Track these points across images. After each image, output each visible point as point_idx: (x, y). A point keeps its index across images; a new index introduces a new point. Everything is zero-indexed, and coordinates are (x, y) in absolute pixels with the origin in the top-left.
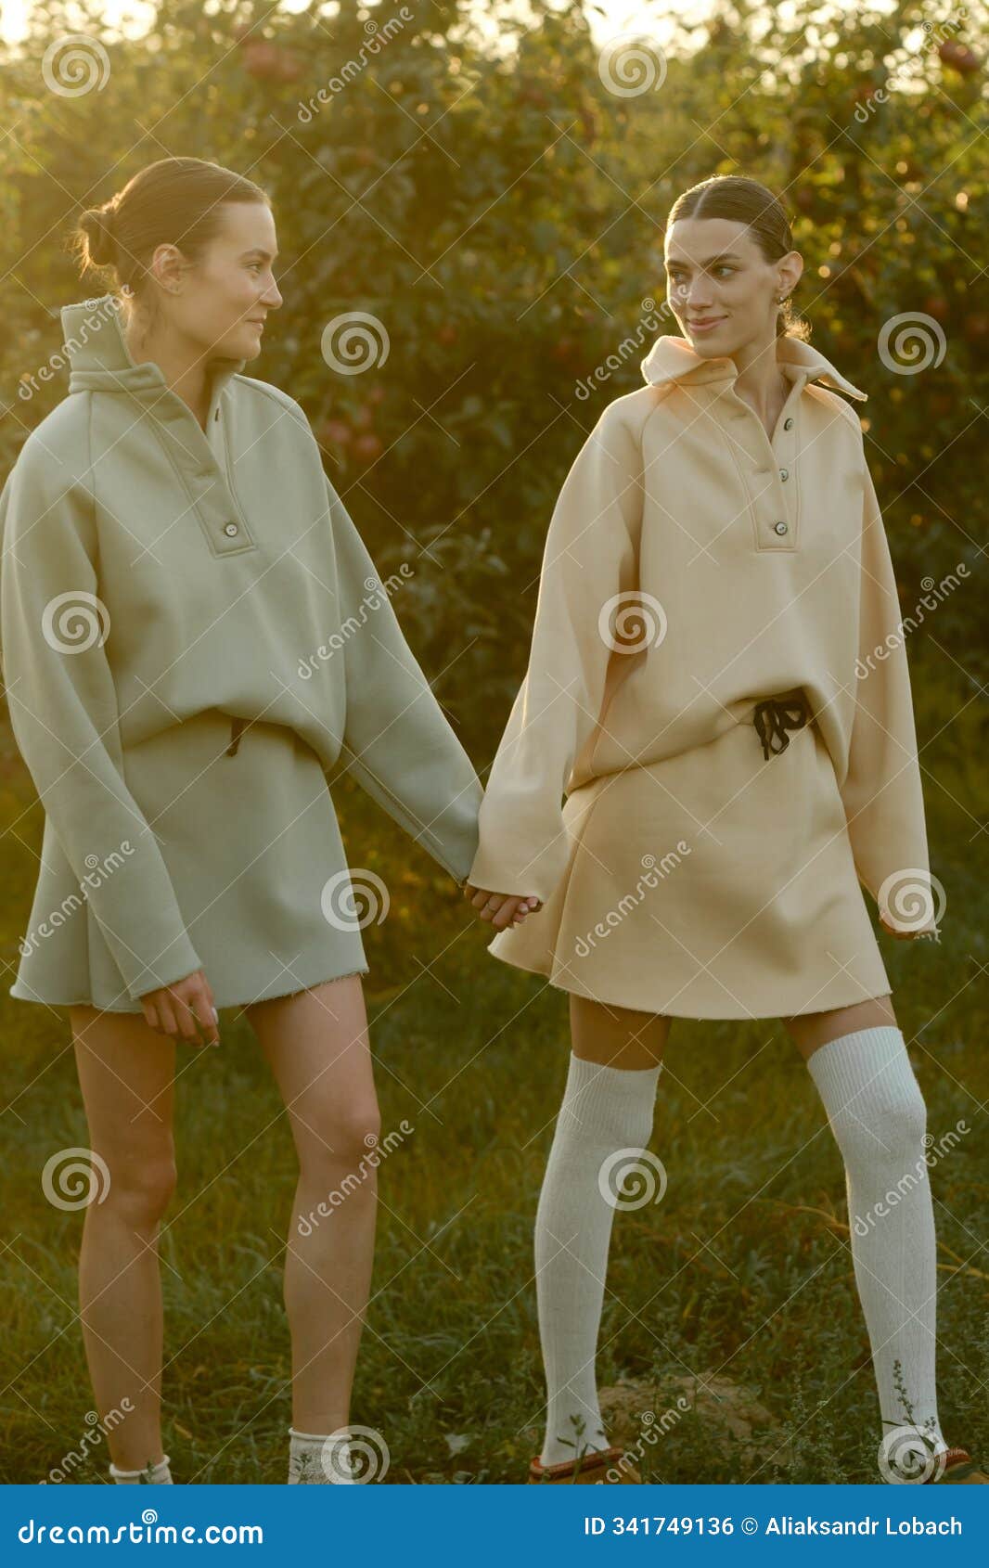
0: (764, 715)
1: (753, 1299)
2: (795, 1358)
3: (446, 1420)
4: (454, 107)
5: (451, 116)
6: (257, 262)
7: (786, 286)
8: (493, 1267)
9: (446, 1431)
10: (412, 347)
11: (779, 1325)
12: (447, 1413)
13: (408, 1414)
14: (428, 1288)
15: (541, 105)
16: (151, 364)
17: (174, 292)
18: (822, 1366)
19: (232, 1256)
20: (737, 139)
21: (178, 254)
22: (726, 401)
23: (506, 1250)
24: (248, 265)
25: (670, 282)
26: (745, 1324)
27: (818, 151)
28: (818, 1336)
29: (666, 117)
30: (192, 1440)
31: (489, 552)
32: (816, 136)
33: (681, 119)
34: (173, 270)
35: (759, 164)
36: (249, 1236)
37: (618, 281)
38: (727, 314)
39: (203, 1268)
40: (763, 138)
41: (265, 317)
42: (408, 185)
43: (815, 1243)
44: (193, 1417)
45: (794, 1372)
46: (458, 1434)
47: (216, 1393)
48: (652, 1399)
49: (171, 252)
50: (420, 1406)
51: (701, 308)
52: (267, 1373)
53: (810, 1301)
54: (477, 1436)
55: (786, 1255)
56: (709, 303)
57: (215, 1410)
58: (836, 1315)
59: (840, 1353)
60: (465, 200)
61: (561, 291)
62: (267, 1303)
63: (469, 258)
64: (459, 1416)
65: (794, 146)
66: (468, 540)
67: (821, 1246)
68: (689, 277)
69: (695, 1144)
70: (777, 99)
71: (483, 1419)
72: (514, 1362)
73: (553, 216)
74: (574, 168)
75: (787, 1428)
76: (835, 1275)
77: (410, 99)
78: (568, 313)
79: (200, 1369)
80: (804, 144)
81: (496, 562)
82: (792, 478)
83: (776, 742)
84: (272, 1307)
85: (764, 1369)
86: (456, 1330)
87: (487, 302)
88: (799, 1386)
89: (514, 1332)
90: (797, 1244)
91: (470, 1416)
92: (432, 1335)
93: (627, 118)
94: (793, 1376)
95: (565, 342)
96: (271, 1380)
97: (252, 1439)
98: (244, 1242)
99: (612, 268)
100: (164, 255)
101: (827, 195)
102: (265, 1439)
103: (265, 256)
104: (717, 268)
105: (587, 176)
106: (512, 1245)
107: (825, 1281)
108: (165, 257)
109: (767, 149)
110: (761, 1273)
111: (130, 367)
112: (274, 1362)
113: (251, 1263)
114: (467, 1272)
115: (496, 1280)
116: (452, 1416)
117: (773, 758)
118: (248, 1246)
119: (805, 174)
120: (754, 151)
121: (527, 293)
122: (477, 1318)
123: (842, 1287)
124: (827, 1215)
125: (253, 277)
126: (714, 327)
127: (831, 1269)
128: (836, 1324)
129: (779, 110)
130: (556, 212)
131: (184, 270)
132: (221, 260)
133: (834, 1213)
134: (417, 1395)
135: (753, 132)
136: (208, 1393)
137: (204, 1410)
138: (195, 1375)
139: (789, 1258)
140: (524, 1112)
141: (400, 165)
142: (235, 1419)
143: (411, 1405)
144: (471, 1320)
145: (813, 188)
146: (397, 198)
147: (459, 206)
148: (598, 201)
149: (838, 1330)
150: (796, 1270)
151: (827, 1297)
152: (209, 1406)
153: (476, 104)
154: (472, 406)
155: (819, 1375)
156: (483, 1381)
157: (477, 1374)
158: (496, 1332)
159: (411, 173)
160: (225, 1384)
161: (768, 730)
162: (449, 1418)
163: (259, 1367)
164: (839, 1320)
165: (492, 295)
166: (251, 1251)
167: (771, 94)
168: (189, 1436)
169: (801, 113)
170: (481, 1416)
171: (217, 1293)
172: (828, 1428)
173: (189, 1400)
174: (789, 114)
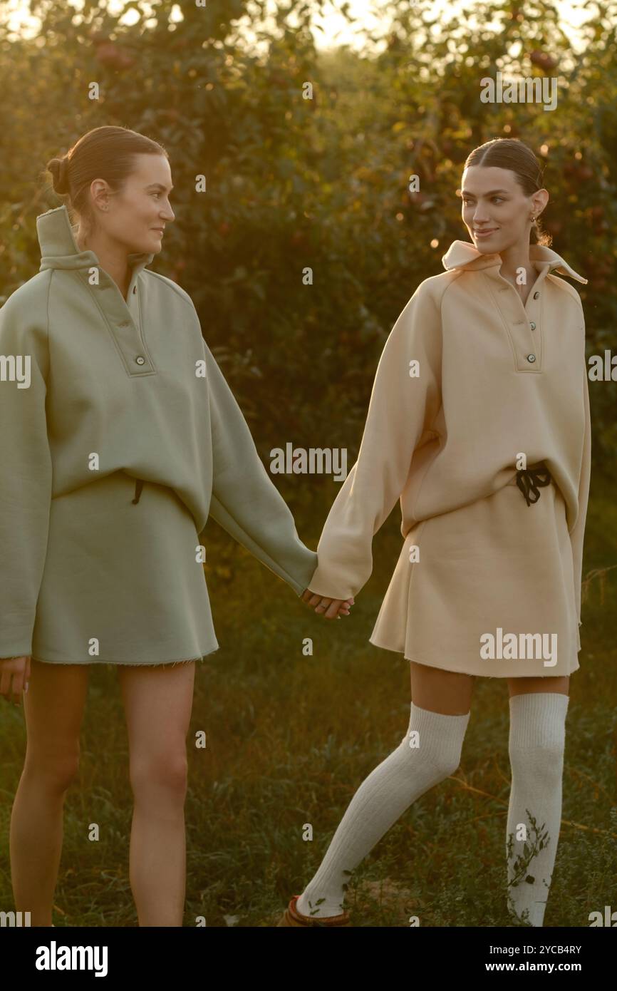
0: (522, 479)
1: (416, 833)
2: (441, 871)
3: (224, 906)
4: (230, 86)
5: (228, 93)
6: (159, 192)
7: (537, 210)
8: (254, 811)
9: (224, 913)
10: (203, 236)
11: (432, 850)
12: (224, 902)
13: (201, 902)
14: (213, 824)
15: (283, 86)
16: (90, 252)
17: (104, 209)
18: (459, 876)
19: (90, 801)
20: (405, 109)
21: (106, 186)
22: (495, 280)
23: (262, 801)
24: (152, 193)
25: (464, 205)
26: (411, 849)
27: (455, 117)
28: (456, 857)
29: (361, 96)
30: (64, 916)
31: (251, 364)
32: (454, 108)
33: (371, 96)
34: (103, 195)
35: (419, 125)
36: (101, 789)
37: (331, 196)
38: (498, 227)
39: (71, 808)
40: (421, 109)
41: (164, 227)
42: (200, 135)
43: (454, 799)
44: (65, 901)
45: (441, 879)
46: (232, 915)
47: (79, 887)
48: (353, 895)
49: (102, 184)
50: (208, 898)
51: (481, 223)
52: (112, 874)
53: (451, 835)
54: (243, 916)
55: (436, 806)
56: (487, 220)
57: (79, 897)
58: (467, 844)
59: (469, 868)
60: (236, 144)
61: (294, 200)
62: (111, 831)
63: (238, 180)
64: (233, 903)
65: (441, 114)
66: (238, 356)
67: (458, 801)
68: (475, 202)
69: (379, 736)
70: (430, 85)
71: (247, 906)
72: (266, 871)
73: (290, 155)
74: (304, 126)
75: (437, 914)
76: (467, 819)
77: (201, 81)
78: (300, 216)
79: (70, 871)
80: (446, 113)
81: (255, 370)
82: (538, 329)
83: (532, 496)
84: (115, 833)
85: (423, 877)
86: (229, 850)
87: (250, 208)
88: (445, 888)
89: (267, 852)
90: (443, 799)
91: (239, 903)
92: (216, 853)
93: (337, 95)
94: (441, 882)
95: (298, 234)
96: (115, 879)
97: (102, 915)
98: (97, 793)
99: (328, 189)
100: (97, 186)
101: (461, 145)
102: (110, 915)
103: (163, 189)
104: (493, 198)
105: (312, 131)
106: (265, 797)
107: (460, 823)
108: (98, 187)
109: (424, 116)
110: (421, 817)
111: (77, 253)
112: (116, 868)
113: (102, 805)
114: (237, 813)
115: (255, 819)
116: (228, 904)
117: (531, 505)
118: (100, 795)
119: (448, 132)
120: (416, 117)
121: (274, 203)
122: (243, 843)
123: (470, 826)
124: (461, 781)
125: (155, 201)
126: (490, 235)
127: (464, 815)
128: (467, 850)
129: (431, 92)
130: (293, 153)
131: (110, 195)
132: (134, 190)
133: (466, 780)
134: (207, 891)
135: (415, 105)
136: (74, 887)
137: (72, 897)
138: (66, 875)
139: (438, 808)
140: (273, 715)
141: (196, 122)
142: (93, 903)
143: (202, 896)
144: (240, 844)
145: (452, 141)
146: (193, 143)
147: (232, 148)
148: (318, 146)
149: (468, 853)
150: (442, 816)
151: (461, 833)
152: (75, 895)
153: (243, 84)
154: (240, 273)
155: (457, 881)
156: (248, 882)
157: (243, 877)
158: (255, 852)
159: (201, 127)
160: (85, 881)
161: (526, 488)
162: (226, 905)
163: (106, 871)
164: (469, 847)
165: (253, 204)
166: (102, 798)
167: (426, 82)
168: (63, 913)
169: (446, 94)
170: (246, 905)
171: (80, 824)
172: (462, 915)
173: (63, 891)
174: (437, 94)
